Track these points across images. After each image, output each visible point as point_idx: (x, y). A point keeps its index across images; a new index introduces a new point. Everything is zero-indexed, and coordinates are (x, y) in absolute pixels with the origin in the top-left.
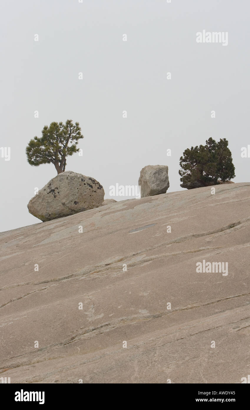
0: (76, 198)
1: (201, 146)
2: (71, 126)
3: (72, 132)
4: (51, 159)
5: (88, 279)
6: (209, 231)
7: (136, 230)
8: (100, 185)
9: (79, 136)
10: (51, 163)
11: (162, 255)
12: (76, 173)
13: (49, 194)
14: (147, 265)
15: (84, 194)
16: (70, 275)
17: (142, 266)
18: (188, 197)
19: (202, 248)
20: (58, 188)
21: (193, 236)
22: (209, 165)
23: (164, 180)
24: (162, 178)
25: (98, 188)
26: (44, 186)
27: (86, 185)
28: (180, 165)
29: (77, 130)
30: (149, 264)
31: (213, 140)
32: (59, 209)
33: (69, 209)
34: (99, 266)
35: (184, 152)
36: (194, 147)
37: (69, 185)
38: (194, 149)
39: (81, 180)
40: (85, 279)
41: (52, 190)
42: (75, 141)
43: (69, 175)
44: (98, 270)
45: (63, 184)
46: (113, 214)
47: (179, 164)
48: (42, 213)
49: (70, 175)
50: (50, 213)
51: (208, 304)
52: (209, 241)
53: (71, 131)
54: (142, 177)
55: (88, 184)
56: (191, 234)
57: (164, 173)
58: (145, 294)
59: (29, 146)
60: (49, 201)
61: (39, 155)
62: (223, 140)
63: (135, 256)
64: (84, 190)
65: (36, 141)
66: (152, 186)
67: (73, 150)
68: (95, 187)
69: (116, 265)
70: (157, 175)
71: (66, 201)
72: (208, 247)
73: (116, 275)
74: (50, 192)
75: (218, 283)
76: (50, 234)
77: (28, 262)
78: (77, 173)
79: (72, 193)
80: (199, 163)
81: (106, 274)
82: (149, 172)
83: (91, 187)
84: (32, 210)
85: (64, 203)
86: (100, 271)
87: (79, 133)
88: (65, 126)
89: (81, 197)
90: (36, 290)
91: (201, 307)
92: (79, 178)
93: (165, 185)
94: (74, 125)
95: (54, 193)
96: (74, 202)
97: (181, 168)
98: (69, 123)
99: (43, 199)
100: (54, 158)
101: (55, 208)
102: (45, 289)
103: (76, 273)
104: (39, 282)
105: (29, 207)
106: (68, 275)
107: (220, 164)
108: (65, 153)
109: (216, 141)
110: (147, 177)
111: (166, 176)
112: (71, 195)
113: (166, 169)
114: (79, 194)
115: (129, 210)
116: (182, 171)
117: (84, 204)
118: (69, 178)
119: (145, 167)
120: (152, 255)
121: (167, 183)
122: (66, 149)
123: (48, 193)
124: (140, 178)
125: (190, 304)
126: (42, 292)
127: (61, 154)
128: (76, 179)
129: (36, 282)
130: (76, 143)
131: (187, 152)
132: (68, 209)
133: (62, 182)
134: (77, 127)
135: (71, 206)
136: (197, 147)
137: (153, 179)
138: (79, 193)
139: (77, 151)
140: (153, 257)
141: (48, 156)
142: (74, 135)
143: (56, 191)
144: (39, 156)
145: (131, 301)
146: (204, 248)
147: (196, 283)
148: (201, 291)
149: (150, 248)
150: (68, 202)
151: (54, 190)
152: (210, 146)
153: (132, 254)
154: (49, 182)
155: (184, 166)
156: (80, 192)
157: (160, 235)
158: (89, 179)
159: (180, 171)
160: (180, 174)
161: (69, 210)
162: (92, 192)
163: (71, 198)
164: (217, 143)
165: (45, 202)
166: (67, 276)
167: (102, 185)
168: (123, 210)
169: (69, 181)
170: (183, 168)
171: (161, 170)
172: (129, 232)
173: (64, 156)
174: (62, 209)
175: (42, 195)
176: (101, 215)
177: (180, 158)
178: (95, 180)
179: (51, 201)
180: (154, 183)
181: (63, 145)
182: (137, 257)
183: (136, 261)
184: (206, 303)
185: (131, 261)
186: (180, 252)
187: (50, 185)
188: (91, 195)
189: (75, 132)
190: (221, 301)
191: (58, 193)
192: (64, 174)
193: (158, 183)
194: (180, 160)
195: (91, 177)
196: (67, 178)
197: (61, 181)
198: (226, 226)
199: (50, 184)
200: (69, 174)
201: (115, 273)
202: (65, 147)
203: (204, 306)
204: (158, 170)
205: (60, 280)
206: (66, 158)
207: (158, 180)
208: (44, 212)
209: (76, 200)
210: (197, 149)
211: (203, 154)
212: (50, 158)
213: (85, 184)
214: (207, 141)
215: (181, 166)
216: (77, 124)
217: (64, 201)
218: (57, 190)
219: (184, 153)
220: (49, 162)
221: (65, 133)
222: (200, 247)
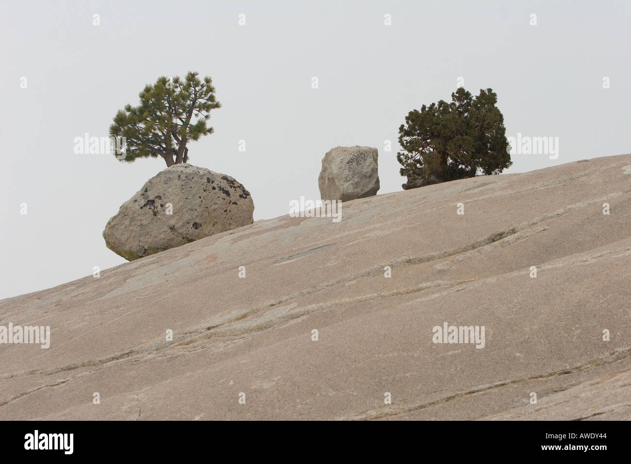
0: (197, 216)
1: (441, 103)
2: (197, 84)
3: (198, 95)
4: (159, 149)
5: (160, 358)
6: (445, 250)
7: (290, 257)
8: (244, 191)
9: (212, 104)
10: (159, 156)
11: (333, 302)
12: (198, 168)
13: (144, 208)
14: (295, 324)
15: (212, 208)
16: (127, 352)
17: (284, 326)
18: (411, 199)
19: (424, 285)
20: (160, 197)
21: (409, 261)
22: (458, 140)
23: (368, 175)
24: (365, 171)
25: (241, 196)
26: (134, 194)
27: (217, 190)
28: (399, 142)
29: (207, 92)
30: (299, 321)
31: (466, 91)
32: (164, 239)
33: (183, 238)
34: (191, 331)
35: (407, 115)
36: (428, 105)
37: (183, 191)
38: (427, 109)
39: (206, 180)
40: (154, 358)
41: (148, 201)
42: (204, 113)
43: (182, 171)
44: (188, 339)
45: (170, 190)
46: (256, 237)
47: (398, 140)
48: (131, 247)
49: (184, 171)
50: (146, 247)
51: (422, 407)
52: (443, 270)
53: (196, 95)
54: (324, 170)
55: (221, 189)
56: (404, 258)
57: (370, 160)
58: (266, 385)
59: (115, 124)
60: (144, 222)
61: (135, 141)
62: (487, 92)
63: (273, 307)
64: (212, 200)
65: (128, 114)
66: (345, 186)
67: (200, 129)
68: (235, 195)
69: (228, 328)
70: (354, 164)
71: (177, 223)
72: (439, 282)
73: (222, 349)
74: (145, 205)
75: (451, 353)
76: (125, 280)
77: (54, 329)
78: (200, 166)
79: (189, 206)
80: (438, 136)
81: (202, 348)
82: (339, 160)
83: (227, 193)
84: (112, 241)
85: (174, 227)
86: (191, 342)
87: (212, 98)
88: (185, 85)
89: (207, 214)
90: (43, 386)
91: (402, 414)
92: (202, 177)
93: (371, 185)
94: (203, 82)
95: (153, 208)
96: (193, 225)
97: (401, 148)
98: (192, 78)
99: (132, 220)
100: (164, 146)
101: (156, 237)
102: (64, 382)
103: (141, 346)
104: (57, 368)
105: (106, 236)
106: (122, 353)
107: (482, 137)
108: (185, 136)
109: (472, 95)
110: (335, 169)
111: (372, 166)
112: (186, 210)
113: (374, 154)
114: (203, 209)
115: (289, 228)
116: (403, 154)
117: (214, 228)
118: (183, 177)
119: (332, 150)
120: (310, 303)
121: (375, 180)
122: (187, 128)
123: (142, 208)
124: (321, 173)
125: (374, 408)
126: (54, 390)
127: (177, 139)
128: (196, 179)
129: (50, 369)
130: (207, 117)
131: (413, 117)
132: (181, 239)
133: (170, 185)
134: (208, 86)
135: (187, 232)
136: (434, 104)
137: (347, 172)
138: (203, 206)
139: (208, 133)
140: (313, 306)
141: (153, 142)
142: (203, 101)
143: (158, 203)
144: (136, 143)
145: (229, 401)
146: (429, 284)
147: (396, 354)
148: (407, 375)
149: (310, 289)
150: (181, 223)
151: (153, 202)
152: (461, 106)
153: (270, 303)
154: (145, 186)
155: (407, 143)
156: (205, 205)
157: (336, 263)
158: (222, 178)
159: (399, 155)
160: (400, 160)
161: (184, 240)
162: (229, 203)
163: (187, 217)
164: (474, 98)
165: (135, 225)
166: (118, 354)
167: (249, 191)
168: (276, 228)
169: (183, 183)
170: (405, 147)
171: (363, 156)
172: (275, 263)
173: (182, 144)
174: (169, 238)
175: (129, 212)
176: (232, 240)
177: (400, 129)
178: (235, 180)
179: (147, 223)
180: (349, 181)
181: (182, 121)
182: (278, 309)
183: (273, 318)
184: (417, 405)
185: (262, 318)
186: (375, 295)
187: (146, 191)
188: (226, 211)
189: (203, 96)
190: (457, 397)
191: (162, 206)
192: (174, 169)
193: (356, 180)
194: (400, 132)
195: (227, 174)
196: (179, 176)
197: (168, 182)
198: (483, 239)
199: (147, 189)
200: (182, 168)
201: (221, 345)
202: (186, 123)
203: (412, 412)
204: (356, 154)
205: (102, 362)
206: (187, 146)
207: (357, 175)
208: (133, 246)
209: (197, 221)
210: (434, 110)
211: (446, 118)
212: (156, 148)
213: (214, 188)
214: (453, 93)
215: (402, 144)
216: (208, 81)
217: (172, 222)
218: (160, 201)
219: (407, 118)
220: (154, 155)
221: (185, 98)
222: (421, 283)
